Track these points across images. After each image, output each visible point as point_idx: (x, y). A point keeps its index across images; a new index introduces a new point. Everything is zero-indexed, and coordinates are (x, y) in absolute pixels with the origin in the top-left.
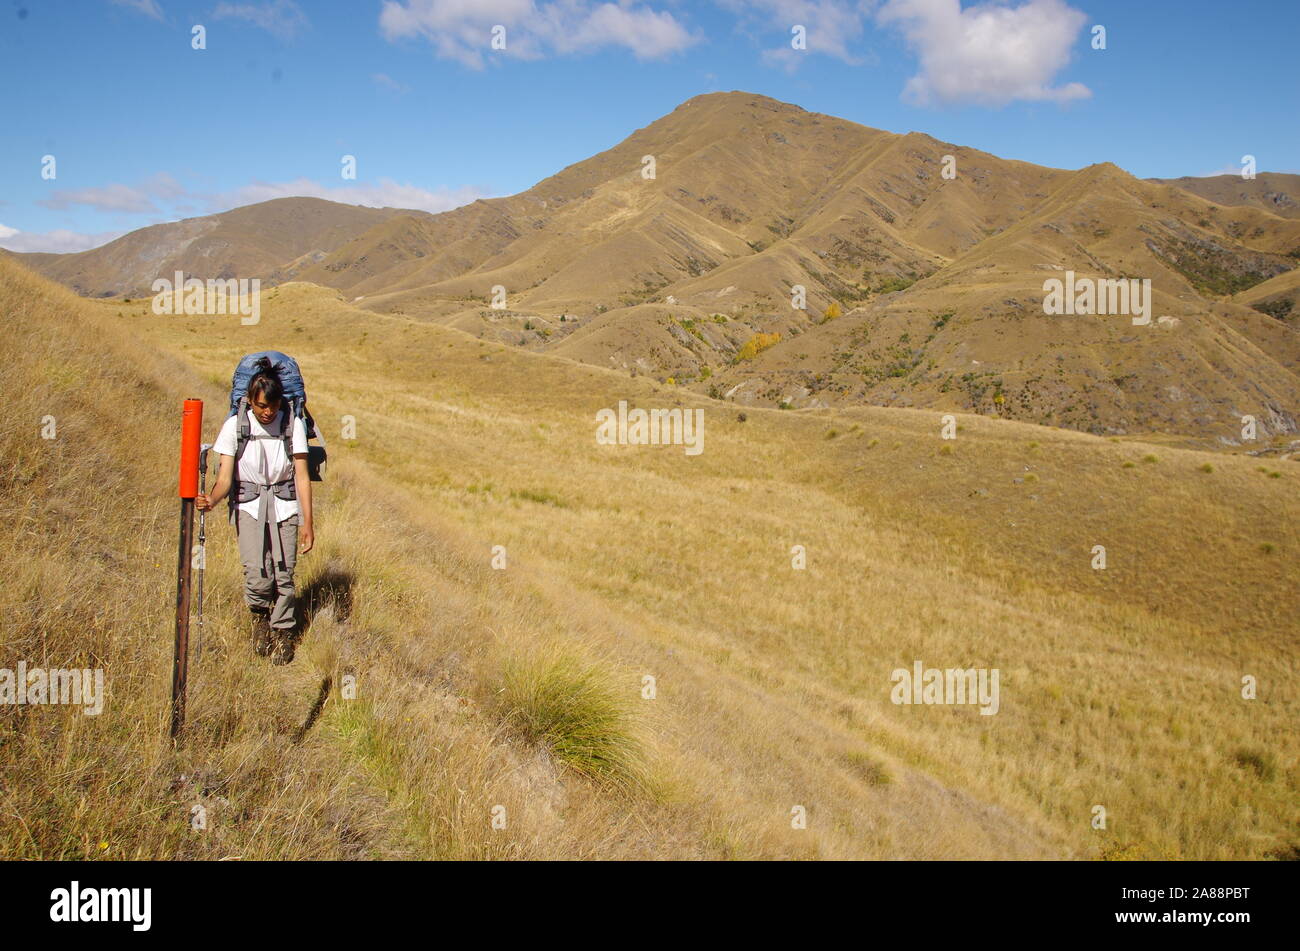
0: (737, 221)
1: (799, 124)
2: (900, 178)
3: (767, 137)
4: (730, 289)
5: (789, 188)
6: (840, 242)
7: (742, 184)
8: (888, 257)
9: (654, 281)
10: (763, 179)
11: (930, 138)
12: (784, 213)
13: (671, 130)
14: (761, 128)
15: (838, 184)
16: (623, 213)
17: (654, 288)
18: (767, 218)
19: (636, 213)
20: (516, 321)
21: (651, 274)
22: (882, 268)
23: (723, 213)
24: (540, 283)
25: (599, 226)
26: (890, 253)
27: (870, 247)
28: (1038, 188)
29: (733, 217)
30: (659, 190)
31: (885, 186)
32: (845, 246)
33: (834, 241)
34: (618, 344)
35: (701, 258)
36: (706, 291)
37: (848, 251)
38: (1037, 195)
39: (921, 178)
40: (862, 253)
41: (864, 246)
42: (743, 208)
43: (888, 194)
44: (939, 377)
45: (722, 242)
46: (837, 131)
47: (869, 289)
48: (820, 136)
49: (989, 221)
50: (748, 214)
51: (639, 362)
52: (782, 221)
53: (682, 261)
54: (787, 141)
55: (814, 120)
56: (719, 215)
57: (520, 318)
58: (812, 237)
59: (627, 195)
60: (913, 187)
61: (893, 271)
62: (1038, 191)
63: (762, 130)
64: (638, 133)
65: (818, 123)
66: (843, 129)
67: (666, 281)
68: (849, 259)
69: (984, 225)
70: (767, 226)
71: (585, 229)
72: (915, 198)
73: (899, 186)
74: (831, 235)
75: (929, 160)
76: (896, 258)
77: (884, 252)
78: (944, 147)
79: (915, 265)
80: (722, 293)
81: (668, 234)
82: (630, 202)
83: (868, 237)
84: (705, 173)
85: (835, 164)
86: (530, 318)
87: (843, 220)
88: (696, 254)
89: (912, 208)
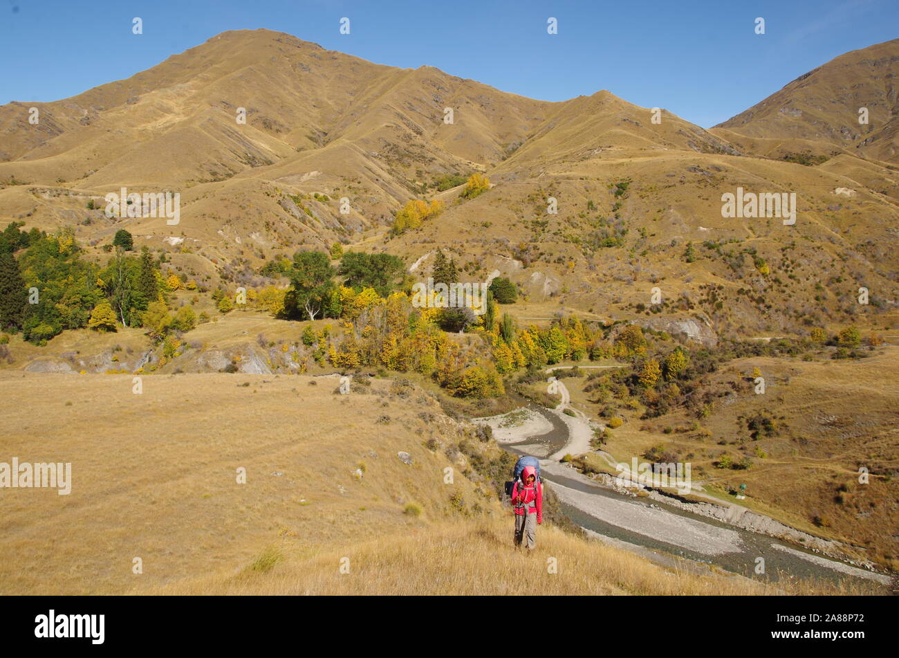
0: (278, 131)
1: (320, 59)
2: (420, 101)
3: (294, 66)
4: (313, 173)
5: (319, 108)
6: (389, 145)
7: (277, 100)
8: (434, 159)
9: (221, 171)
10: (295, 100)
11: (439, 71)
12: (318, 127)
13: (205, 57)
14: (288, 59)
15: (365, 104)
16: (169, 117)
17: (221, 177)
18: (305, 129)
19: (183, 118)
20: (77, 200)
21: (215, 165)
22: (431, 168)
23: (265, 123)
24: (92, 173)
25: (149, 127)
26: (434, 156)
27: (417, 150)
28: (534, 113)
29: (275, 127)
30: (202, 101)
31: (409, 106)
32: (395, 148)
33: (383, 144)
34: (225, 216)
35: (257, 156)
36: (288, 176)
37: (397, 152)
38: (535, 119)
39: (436, 101)
40: (409, 154)
41: (411, 149)
42: (281, 120)
43: (412, 112)
44: (673, 245)
45: (271, 146)
46: (353, 66)
47: (426, 184)
48: (340, 69)
49: (501, 137)
50: (287, 125)
51: (253, 237)
52: (318, 133)
53: (241, 156)
54: (312, 71)
55: (332, 57)
56: (262, 125)
57: (80, 198)
58: (362, 140)
59: (171, 103)
60: (432, 108)
61: (441, 170)
62: (535, 116)
63: (289, 61)
64: (173, 58)
65: (336, 59)
66: (358, 64)
67: (232, 172)
68: (399, 160)
69: (498, 139)
70: (306, 136)
71: (135, 128)
72: (435, 117)
73: (420, 107)
74: (379, 139)
75: (442, 88)
76: (441, 161)
77: (430, 155)
78: (452, 79)
79: (457, 167)
80: (305, 177)
81: (224, 132)
82: (176, 110)
83: (411, 142)
84: (244, 90)
85: (356, 91)
86: (93, 198)
87: (387, 126)
88: (254, 152)
89: (434, 124)
